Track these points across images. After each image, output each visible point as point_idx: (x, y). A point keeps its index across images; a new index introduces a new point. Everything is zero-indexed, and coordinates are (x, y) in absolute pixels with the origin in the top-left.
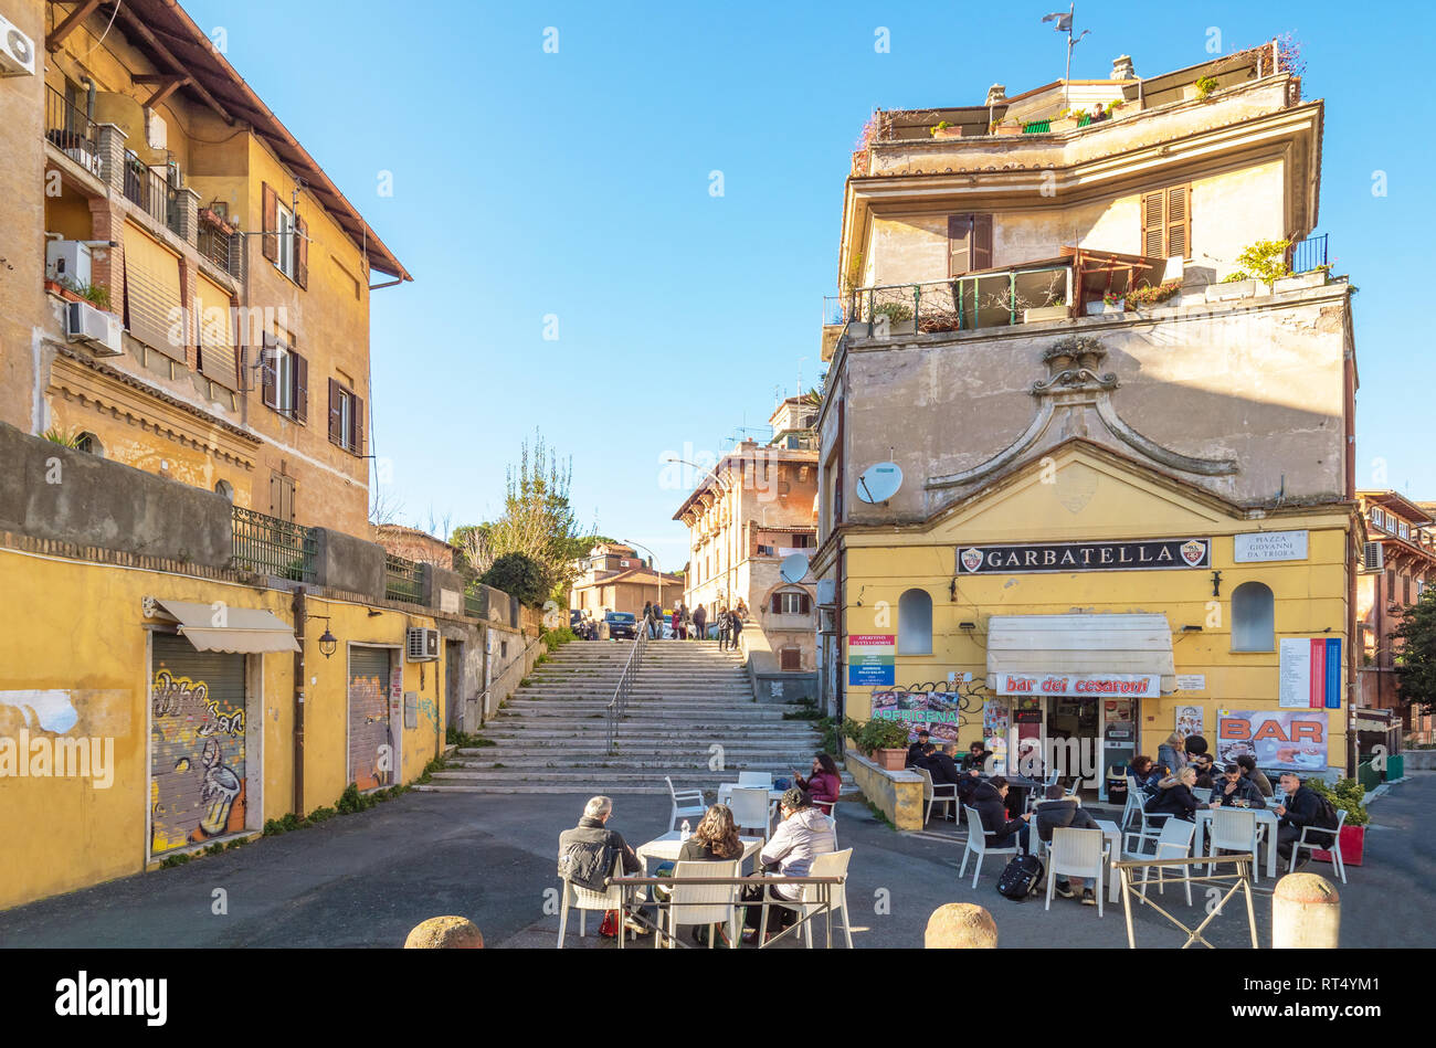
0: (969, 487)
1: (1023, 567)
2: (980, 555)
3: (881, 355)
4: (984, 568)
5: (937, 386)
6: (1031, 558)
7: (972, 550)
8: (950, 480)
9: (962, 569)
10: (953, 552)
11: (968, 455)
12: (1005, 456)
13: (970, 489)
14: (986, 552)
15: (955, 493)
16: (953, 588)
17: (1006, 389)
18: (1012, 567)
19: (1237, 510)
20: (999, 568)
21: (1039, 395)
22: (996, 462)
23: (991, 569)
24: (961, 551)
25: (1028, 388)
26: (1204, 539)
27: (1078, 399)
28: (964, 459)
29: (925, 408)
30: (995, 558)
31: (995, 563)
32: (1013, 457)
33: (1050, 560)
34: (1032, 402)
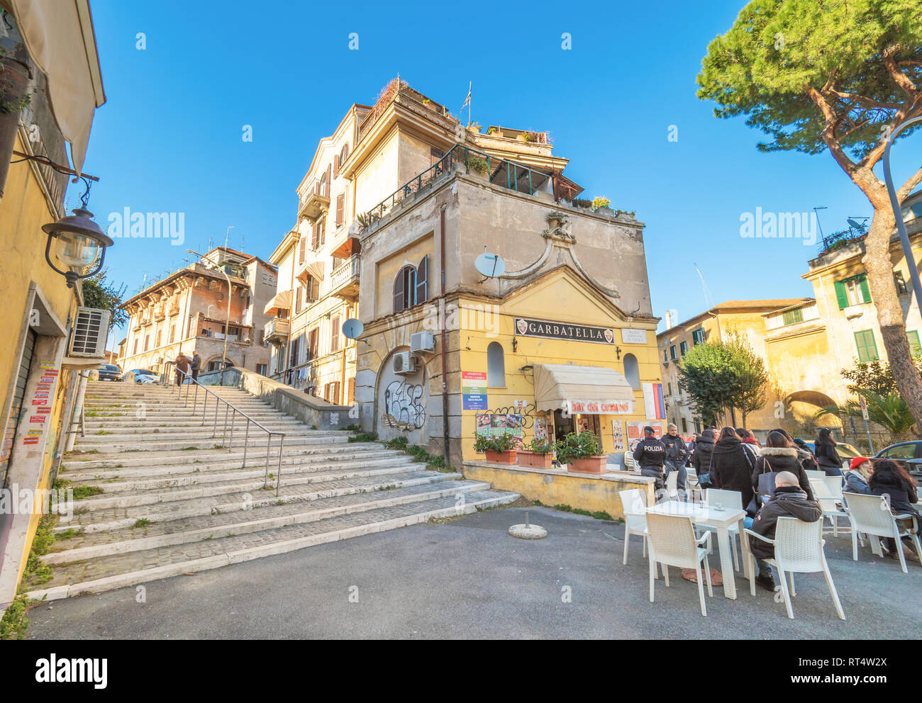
0: (520, 281)
1: (545, 334)
2: (526, 324)
3: (474, 188)
4: (528, 333)
5: (500, 217)
6: (548, 330)
7: (522, 320)
8: (511, 275)
9: (518, 332)
10: (512, 320)
11: (517, 262)
12: (534, 267)
13: (521, 282)
14: (529, 322)
15: (514, 283)
16: (515, 343)
17: (532, 230)
18: (540, 334)
19: (623, 316)
20: (535, 334)
21: (546, 237)
22: (531, 269)
23: (531, 333)
24: (517, 320)
25: (541, 232)
26: (612, 328)
27: (562, 244)
28: (515, 264)
29: (496, 228)
30: (533, 327)
31: (533, 330)
32: (538, 269)
33: (556, 332)
34: (542, 240)
